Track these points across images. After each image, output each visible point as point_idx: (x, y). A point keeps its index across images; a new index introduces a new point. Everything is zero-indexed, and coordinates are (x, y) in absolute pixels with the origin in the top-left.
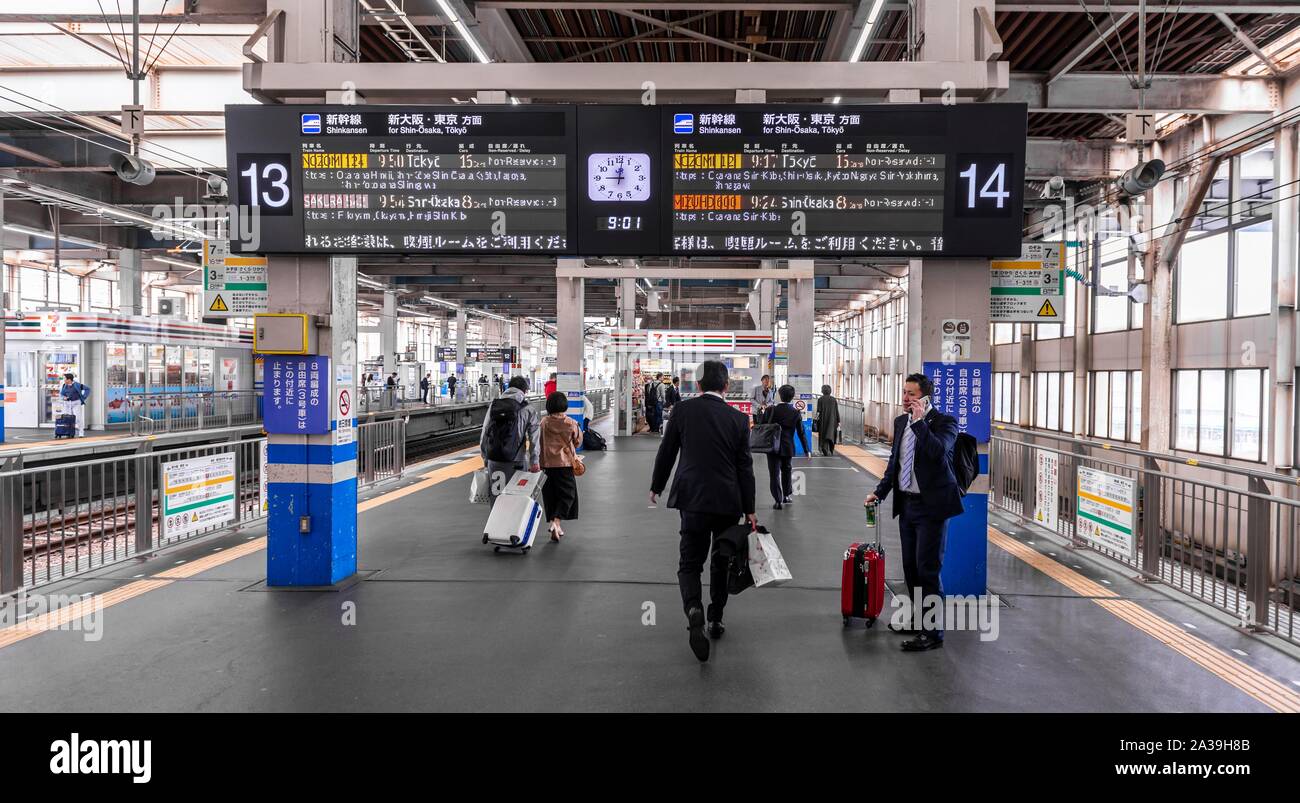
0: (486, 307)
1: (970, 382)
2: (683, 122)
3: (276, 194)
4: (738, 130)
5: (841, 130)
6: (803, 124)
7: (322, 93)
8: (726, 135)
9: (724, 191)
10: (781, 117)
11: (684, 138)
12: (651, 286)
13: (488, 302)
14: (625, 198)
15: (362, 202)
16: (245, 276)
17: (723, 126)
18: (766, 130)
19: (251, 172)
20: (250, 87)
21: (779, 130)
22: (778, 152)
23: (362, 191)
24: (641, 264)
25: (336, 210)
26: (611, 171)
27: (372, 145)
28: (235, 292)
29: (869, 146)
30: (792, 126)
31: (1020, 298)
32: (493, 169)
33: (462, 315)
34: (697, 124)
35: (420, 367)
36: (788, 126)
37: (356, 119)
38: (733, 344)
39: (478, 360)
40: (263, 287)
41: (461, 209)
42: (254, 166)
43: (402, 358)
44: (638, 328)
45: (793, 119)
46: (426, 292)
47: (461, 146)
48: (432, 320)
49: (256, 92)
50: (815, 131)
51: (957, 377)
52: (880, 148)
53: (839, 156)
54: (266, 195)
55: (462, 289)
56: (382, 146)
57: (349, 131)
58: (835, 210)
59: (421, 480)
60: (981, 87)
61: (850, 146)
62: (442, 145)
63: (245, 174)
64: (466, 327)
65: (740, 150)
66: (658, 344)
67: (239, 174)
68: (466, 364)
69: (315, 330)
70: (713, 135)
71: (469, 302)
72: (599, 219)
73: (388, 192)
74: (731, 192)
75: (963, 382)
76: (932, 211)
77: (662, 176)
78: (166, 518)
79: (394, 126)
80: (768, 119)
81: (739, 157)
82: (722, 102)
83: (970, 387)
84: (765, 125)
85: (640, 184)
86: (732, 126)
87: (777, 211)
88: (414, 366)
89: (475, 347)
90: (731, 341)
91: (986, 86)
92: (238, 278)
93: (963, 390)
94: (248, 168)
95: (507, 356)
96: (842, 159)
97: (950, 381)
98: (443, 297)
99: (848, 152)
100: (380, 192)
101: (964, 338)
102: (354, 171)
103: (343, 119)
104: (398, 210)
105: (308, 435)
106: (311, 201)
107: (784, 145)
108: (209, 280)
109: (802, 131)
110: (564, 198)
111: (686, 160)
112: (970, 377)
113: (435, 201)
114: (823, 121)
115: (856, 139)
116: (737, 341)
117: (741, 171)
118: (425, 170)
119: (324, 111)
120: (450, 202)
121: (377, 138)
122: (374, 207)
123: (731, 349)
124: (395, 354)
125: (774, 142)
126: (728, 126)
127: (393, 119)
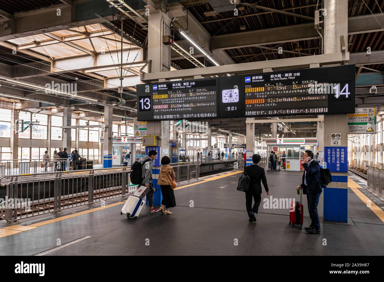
0: (237, 132)
1: (340, 153)
2: (248, 79)
3: (147, 106)
4: (263, 80)
5: (294, 78)
6: (282, 77)
7: (158, 80)
8: (260, 82)
9: (259, 98)
10: (276, 76)
11: (248, 84)
12: (285, 125)
13: (238, 131)
14: (232, 102)
15: (166, 106)
16: (143, 126)
17: (259, 79)
18: (271, 80)
19: (142, 101)
20: (142, 80)
21: (275, 79)
22: (275, 85)
23: (166, 104)
24: (280, 118)
25: (160, 109)
26: (228, 95)
27: (169, 92)
28: (141, 130)
29: (303, 82)
30: (279, 78)
31: (360, 126)
32: (197, 96)
33: (231, 135)
34: (251, 80)
35: (219, 150)
36: (278, 78)
37: (165, 86)
38: (304, 142)
39: (236, 147)
40: (146, 129)
41: (190, 107)
42: (142, 99)
43: (214, 147)
44: (278, 137)
45: (279, 76)
46: (219, 128)
47: (190, 90)
48: (223, 136)
49: (143, 81)
50: (286, 78)
51: (336, 151)
52: (306, 82)
53: (294, 86)
54: (145, 106)
55: (230, 127)
56: (171, 92)
57: (163, 89)
58: (293, 101)
59: (203, 181)
60: (340, 60)
61: (297, 82)
62: (185, 90)
63: (140, 101)
64: (232, 138)
65: (264, 86)
66: (280, 142)
67: (139, 101)
68: (232, 149)
69: (157, 140)
70: (256, 82)
71: (232, 131)
72: (225, 108)
73: (172, 104)
74: (261, 98)
75: (338, 153)
76: (324, 100)
77: (242, 95)
78: (129, 187)
79: (174, 87)
80: (272, 76)
81: (263, 88)
82: (258, 72)
83: (340, 155)
84: (271, 78)
85: (236, 97)
86: (262, 79)
87: (275, 103)
88: (216, 149)
89: (235, 144)
90: (303, 141)
91: (342, 60)
92: (142, 127)
93: (338, 156)
94: (141, 100)
95: (244, 146)
96: (295, 86)
97: (334, 153)
98: (225, 130)
99: (296, 84)
100: (170, 104)
101: (339, 139)
102: (165, 99)
103: (162, 86)
104: (175, 108)
105: (155, 167)
106: (155, 107)
107: (277, 83)
108: (135, 128)
109: (282, 79)
110: (216, 103)
111: (249, 90)
112: (340, 151)
113: (184, 105)
114: (288, 75)
115: (299, 80)
116: (306, 141)
117: (264, 92)
118: (181, 97)
119: (158, 84)
120: (187, 105)
121: (170, 90)
122: (169, 108)
123: (304, 143)
124: (211, 146)
125: (274, 83)
126: (260, 79)
127: (174, 85)
